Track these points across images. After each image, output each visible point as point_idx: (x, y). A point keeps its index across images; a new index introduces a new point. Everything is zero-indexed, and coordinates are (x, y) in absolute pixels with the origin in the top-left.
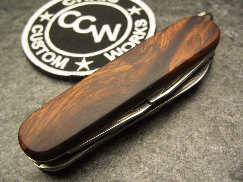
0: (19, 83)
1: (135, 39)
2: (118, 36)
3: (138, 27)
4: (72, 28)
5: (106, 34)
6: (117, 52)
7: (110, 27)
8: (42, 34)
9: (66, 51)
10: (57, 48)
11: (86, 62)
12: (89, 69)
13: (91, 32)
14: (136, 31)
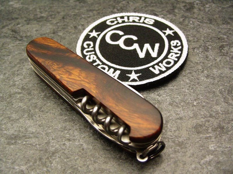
0: (5, 74)
1: (173, 56)
2: (158, 53)
3: (173, 46)
4: (118, 45)
5: (148, 51)
6: (160, 66)
7: (150, 45)
8: (93, 49)
9: (117, 65)
10: (108, 61)
11: (135, 74)
12: (138, 80)
13: (135, 49)
14: (173, 50)
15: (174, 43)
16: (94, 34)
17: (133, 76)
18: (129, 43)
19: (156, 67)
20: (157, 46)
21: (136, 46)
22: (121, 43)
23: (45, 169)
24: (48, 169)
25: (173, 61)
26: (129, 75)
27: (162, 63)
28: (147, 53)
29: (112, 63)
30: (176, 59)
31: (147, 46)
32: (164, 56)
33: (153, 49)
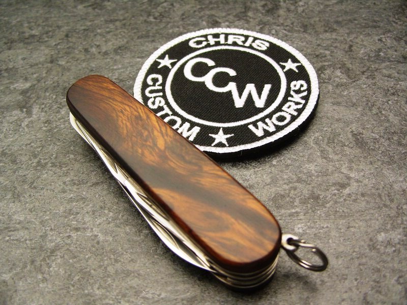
1: (291, 108)
2: (267, 100)
3: (294, 91)
4: (204, 83)
5: (250, 96)
6: (266, 124)
7: (256, 86)
8: (161, 88)
9: (196, 116)
10: (183, 110)
11: (224, 134)
12: (227, 145)
13: (230, 92)
14: (292, 97)
15: (296, 84)
16: (166, 62)
17: (221, 137)
18: (221, 80)
19: (260, 124)
20: (267, 88)
21: (232, 87)
22: (207, 80)
23: (40, 277)
24: (45, 275)
25: (290, 116)
26: (213, 136)
27: (270, 119)
28: (250, 99)
29: (189, 113)
30: (295, 114)
31: (250, 88)
32: (275, 107)
33: (260, 94)
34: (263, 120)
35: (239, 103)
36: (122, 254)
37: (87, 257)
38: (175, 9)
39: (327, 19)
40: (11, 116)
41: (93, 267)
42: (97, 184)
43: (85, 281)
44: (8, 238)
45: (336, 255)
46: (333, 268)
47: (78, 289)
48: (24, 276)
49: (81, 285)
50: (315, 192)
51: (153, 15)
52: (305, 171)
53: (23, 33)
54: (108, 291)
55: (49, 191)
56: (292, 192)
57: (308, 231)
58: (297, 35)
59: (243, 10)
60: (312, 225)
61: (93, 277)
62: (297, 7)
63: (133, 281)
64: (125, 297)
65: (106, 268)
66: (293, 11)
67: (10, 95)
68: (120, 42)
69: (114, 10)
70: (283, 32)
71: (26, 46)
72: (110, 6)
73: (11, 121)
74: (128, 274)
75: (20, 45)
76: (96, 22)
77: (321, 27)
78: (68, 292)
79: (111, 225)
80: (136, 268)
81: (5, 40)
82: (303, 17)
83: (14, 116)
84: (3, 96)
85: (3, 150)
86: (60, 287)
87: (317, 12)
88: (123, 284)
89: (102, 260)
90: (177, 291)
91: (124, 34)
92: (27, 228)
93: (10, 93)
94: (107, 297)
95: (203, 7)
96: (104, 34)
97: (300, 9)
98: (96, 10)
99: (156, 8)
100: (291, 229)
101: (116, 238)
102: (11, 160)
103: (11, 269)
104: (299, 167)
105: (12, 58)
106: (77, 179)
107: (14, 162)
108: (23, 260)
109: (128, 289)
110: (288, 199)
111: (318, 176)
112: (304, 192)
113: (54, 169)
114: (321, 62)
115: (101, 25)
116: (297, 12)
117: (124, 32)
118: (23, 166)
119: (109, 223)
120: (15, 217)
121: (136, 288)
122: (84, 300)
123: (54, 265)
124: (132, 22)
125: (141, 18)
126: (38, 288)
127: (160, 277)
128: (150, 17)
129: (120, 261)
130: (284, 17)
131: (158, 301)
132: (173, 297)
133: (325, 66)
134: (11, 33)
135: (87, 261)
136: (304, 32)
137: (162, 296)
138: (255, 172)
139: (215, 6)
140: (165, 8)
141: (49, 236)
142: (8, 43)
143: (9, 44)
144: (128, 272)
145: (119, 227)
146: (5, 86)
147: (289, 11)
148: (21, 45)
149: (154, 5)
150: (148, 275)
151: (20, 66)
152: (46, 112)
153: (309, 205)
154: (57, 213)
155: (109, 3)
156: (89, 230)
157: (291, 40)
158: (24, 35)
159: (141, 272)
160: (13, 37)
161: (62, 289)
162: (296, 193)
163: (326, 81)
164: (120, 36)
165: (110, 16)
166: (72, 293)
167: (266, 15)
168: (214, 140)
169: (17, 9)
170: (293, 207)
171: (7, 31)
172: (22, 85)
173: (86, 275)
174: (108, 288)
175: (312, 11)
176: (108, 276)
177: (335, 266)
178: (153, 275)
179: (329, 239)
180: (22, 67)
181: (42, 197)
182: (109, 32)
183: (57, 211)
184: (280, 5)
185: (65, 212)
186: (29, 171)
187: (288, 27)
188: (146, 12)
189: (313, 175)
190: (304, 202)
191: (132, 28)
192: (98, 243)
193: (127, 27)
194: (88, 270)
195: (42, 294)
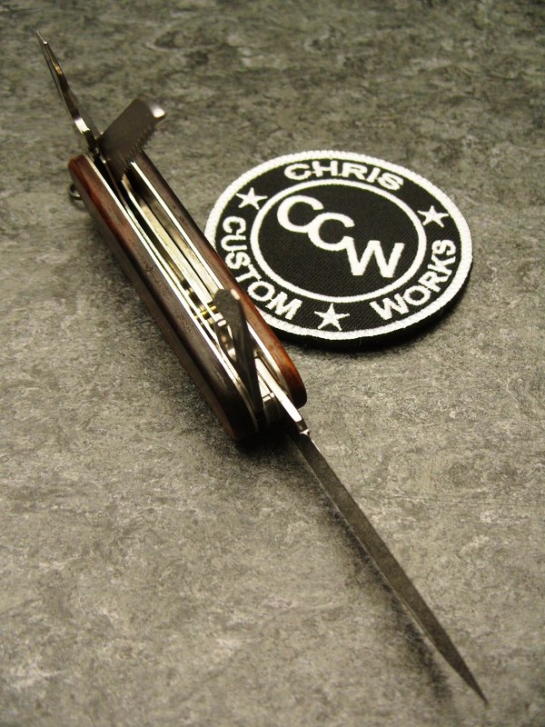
1: (432, 281)
2: (397, 267)
3: (437, 255)
4: (306, 235)
5: (373, 259)
6: (396, 302)
7: (382, 245)
8: (244, 238)
9: (295, 284)
10: (277, 273)
11: (336, 313)
12: (340, 329)
13: (345, 251)
14: (434, 264)
15: (440, 246)
16: (251, 199)
17: (331, 317)
18: (331, 232)
19: (387, 301)
20: (399, 248)
21: (347, 243)
22: (312, 230)
23: (111, 568)
24: (118, 567)
25: (430, 292)
26: (320, 314)
27: (402, 295)
28: (373, 263)
29: (286, 278)
30: (437, 289)
31: (374, 247)
32: (409, 278)
33: (387, 256)
34: (391, 295)
35: (358, 268)
36: (233, 541)
37: (180, 542)
38: (296, 144)
39: (534, 181)
40: (42, 308)
41: (191, 559)
42: (188, 431)
43: (179, 577)
44: (56, 507)
45: (538, 559)
46: (533, 577)
47: (170, 589)
48: (86, 567)
49: (174, 583)
50: (511, 464)
51: (261, 152)
52: (497, 431)
53: (48, 163)
54: (215, 595)
55: (114, 438)
56: (478, 462)
57: (498, 522)
58: (487, 206)
59: (405, 156)
60: (505, 513)
61: (190, 573)
62: (488, 156)
63: (250, 582)
64: (240, 604)
65: (209, 561)
66: (483, 163)
67: (37, 273)
68: (210, 195)
69: (195, 137)
70: (466, 200)
71: (54, 187)
72: (188, 127)
73: (42, 318)
74: (242, 571)
75: (44, 184)
76: (167, 155)
77: (526, 195)
78: (155, 593)
79: (215, 496)
80: (254, 563)
81: (18, 174)
82: (498, 176)
83: (47, 310)
84: (25, 274)
85: (35, 366)
86: (143, 586)
87: (519, 169)
88: (236, 586)
89: (203, 548)
90: (314, 599)
91: (215, 183)
92: (84, 494)
93: (36, 270)
94: (212, 603)
95: (341, 143)
96: (183, 179)
97: (493, 161)
98: (166, 133)
99: (265, 140)
100: (476, 517)
101: (223, 516)
102: (50, 384)
103: (65, 554)
104: (489, 424)
105: (34, 208)
106: (157, 421)
107: (54, 386)
108: (83, 543)
109: (242, 593)
110: (471, 472)
111: (515, 440)
112: (494, 462)
113: (119, 402)
114: (524, 256)
115: (177, 161)
116: (489, 165)
117: (216, 179)
118: (70, 393)
119: (210, 494)
120: (65, 475)
121: (255, 593)
122: (179, 606)
123: (130, 551)
124: (228, 161)
125: (241, 156)
126: (108, 585)
127: (289, 578)
128: (255, 155)
129: (230, 552)
130: (469, 174)
131: (287, 612)
132: (308, 607)
133: (530, 263)
134: (27, 162)
135: (181, 550)
136: (499, 202)
137: (292, 606)
138: (424, 428)
139: (360, 144)
140: (280, 141)
141: (119, 507)
142: (25, 179)
143: (26, 182)
144: (243, 569)
145: (226, 500)
146: (28, 255)
147: (477, 163)
148: (47, 185)
149: (262, 133)
150: (272, 574)
151: (48, 224)
152: (98, 307)
153: (501, 483)
154: (129, 473)
155: (188, 123)
156: (182, 502)
157: (479, 216)
158: (50, 167)
159: (261, 569)
160: (32, 170)
161: (145, 588)
162: (483, 463)
163: (531, 288)
164: (209, 185)
165: (189, 147)
166: (160, 594)
167: (440, 168)
168: (321, 320)
169: (34, 119)
170: (479, 485)
171: (20, 157)
172: (55, 258)
173: (180, 570)
174: (214, 590)
175: (512, 166)
176: (214, 572)
177: (536, 575)
178: (280, 574)
179: (528, 535)
180: (53, 225)
181: (104, 447)
182: (191, 176)
183: (130, 471)
184: (462, 152)
185: (141, 472)
186: (79, 404)
187: (474, 192)
188: (248, 145)
189: (508, 438)
190: (494, 478)
191: (227, 173)
192: (196, 522)
193: (219, 170)
194: (183, 562)
195: (115, 593)
